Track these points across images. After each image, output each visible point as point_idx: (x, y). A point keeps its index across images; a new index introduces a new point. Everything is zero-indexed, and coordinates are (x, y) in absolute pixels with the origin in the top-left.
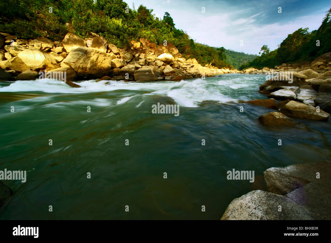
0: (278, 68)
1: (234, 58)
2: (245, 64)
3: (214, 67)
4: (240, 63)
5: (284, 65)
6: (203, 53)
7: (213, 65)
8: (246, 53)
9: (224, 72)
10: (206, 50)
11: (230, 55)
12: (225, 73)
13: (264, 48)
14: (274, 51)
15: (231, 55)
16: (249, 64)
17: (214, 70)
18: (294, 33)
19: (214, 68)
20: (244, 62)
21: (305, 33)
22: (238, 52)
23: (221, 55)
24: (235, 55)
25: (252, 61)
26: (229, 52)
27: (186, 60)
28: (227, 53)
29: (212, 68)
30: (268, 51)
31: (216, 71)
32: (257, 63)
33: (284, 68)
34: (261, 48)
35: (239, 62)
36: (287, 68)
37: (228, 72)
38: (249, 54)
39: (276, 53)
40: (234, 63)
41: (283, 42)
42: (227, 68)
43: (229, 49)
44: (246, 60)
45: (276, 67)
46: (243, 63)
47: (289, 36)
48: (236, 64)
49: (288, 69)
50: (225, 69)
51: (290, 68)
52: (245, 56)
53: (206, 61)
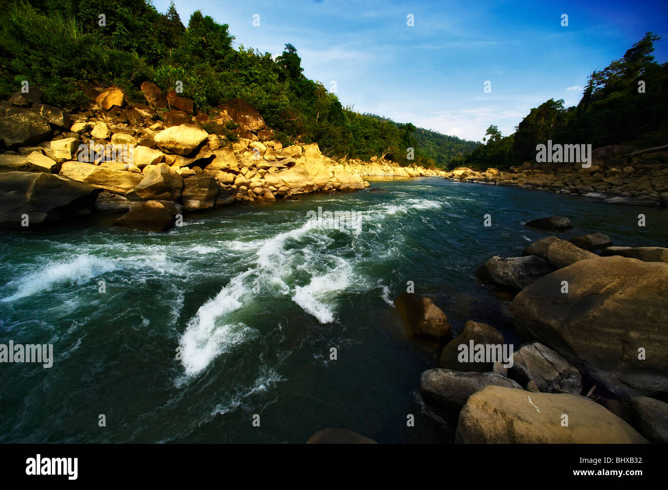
0: (516, 170)
1: (439, 145)
2: (459, 159)
3: (392, 163)
4: (451, 156)
5: (527, 165)
6: (368, 132)
7: (389, 158)
8: (461, 138)
9: (410, 174)
10: (375, 127)
11: (432, 141)
12: (411, 176)
13: (492, 131)
14: (509, 138)
15: (435, 140)
16: (466, 159)
17: (389, 168)
18: (540, 107)
19: (391, 165)
20: (459, 155)
21: (559, 109)
22: (447, 135)
23: (407, 138)
24: (442, 140)
25: (471, 154)
26: (431, 135)
27: (284, 147)
28: (426, 136)
29: (386, 164)
30: (499, 136)
31: (394, 170)
32: (480, 157)
33: (527, 171)
34: (487, 131)
35: (449, 153)
36: (532, 171)
37: (421, 174)
38: (467, 140)
39: (513, 141)
40: (439, 155)
41: (523, 121)
42: (418, 165)
43: (431, 129)
44: (462, 151)
45: (511, 168)
46: (456, 155)
47: (533, 111)
48: (443, 158)
49: (534, 173)
50: (413, 167)
51: (538, 173)
52: (460, 143)
53: (373, 150)
